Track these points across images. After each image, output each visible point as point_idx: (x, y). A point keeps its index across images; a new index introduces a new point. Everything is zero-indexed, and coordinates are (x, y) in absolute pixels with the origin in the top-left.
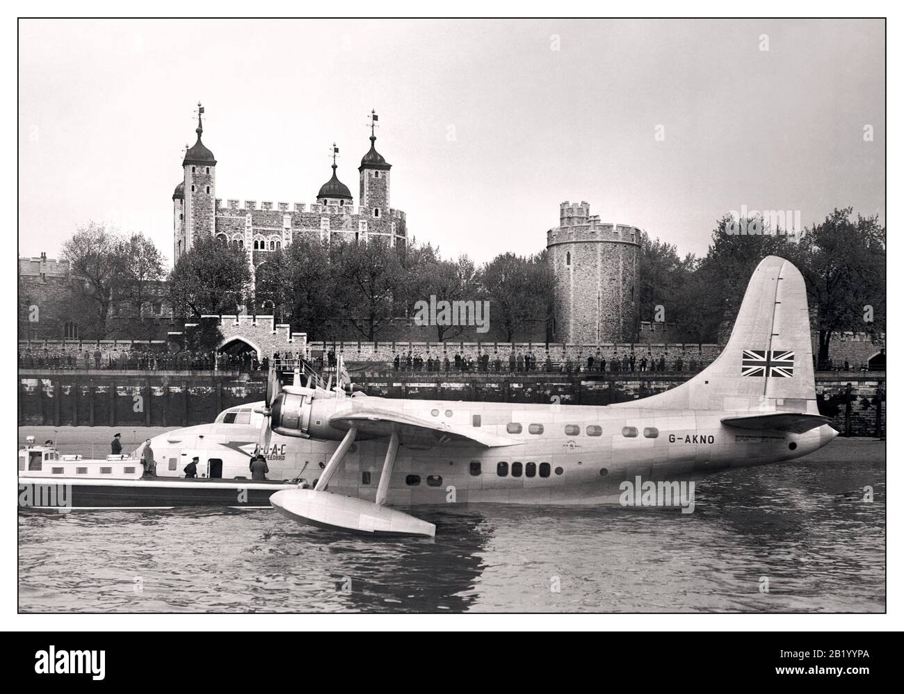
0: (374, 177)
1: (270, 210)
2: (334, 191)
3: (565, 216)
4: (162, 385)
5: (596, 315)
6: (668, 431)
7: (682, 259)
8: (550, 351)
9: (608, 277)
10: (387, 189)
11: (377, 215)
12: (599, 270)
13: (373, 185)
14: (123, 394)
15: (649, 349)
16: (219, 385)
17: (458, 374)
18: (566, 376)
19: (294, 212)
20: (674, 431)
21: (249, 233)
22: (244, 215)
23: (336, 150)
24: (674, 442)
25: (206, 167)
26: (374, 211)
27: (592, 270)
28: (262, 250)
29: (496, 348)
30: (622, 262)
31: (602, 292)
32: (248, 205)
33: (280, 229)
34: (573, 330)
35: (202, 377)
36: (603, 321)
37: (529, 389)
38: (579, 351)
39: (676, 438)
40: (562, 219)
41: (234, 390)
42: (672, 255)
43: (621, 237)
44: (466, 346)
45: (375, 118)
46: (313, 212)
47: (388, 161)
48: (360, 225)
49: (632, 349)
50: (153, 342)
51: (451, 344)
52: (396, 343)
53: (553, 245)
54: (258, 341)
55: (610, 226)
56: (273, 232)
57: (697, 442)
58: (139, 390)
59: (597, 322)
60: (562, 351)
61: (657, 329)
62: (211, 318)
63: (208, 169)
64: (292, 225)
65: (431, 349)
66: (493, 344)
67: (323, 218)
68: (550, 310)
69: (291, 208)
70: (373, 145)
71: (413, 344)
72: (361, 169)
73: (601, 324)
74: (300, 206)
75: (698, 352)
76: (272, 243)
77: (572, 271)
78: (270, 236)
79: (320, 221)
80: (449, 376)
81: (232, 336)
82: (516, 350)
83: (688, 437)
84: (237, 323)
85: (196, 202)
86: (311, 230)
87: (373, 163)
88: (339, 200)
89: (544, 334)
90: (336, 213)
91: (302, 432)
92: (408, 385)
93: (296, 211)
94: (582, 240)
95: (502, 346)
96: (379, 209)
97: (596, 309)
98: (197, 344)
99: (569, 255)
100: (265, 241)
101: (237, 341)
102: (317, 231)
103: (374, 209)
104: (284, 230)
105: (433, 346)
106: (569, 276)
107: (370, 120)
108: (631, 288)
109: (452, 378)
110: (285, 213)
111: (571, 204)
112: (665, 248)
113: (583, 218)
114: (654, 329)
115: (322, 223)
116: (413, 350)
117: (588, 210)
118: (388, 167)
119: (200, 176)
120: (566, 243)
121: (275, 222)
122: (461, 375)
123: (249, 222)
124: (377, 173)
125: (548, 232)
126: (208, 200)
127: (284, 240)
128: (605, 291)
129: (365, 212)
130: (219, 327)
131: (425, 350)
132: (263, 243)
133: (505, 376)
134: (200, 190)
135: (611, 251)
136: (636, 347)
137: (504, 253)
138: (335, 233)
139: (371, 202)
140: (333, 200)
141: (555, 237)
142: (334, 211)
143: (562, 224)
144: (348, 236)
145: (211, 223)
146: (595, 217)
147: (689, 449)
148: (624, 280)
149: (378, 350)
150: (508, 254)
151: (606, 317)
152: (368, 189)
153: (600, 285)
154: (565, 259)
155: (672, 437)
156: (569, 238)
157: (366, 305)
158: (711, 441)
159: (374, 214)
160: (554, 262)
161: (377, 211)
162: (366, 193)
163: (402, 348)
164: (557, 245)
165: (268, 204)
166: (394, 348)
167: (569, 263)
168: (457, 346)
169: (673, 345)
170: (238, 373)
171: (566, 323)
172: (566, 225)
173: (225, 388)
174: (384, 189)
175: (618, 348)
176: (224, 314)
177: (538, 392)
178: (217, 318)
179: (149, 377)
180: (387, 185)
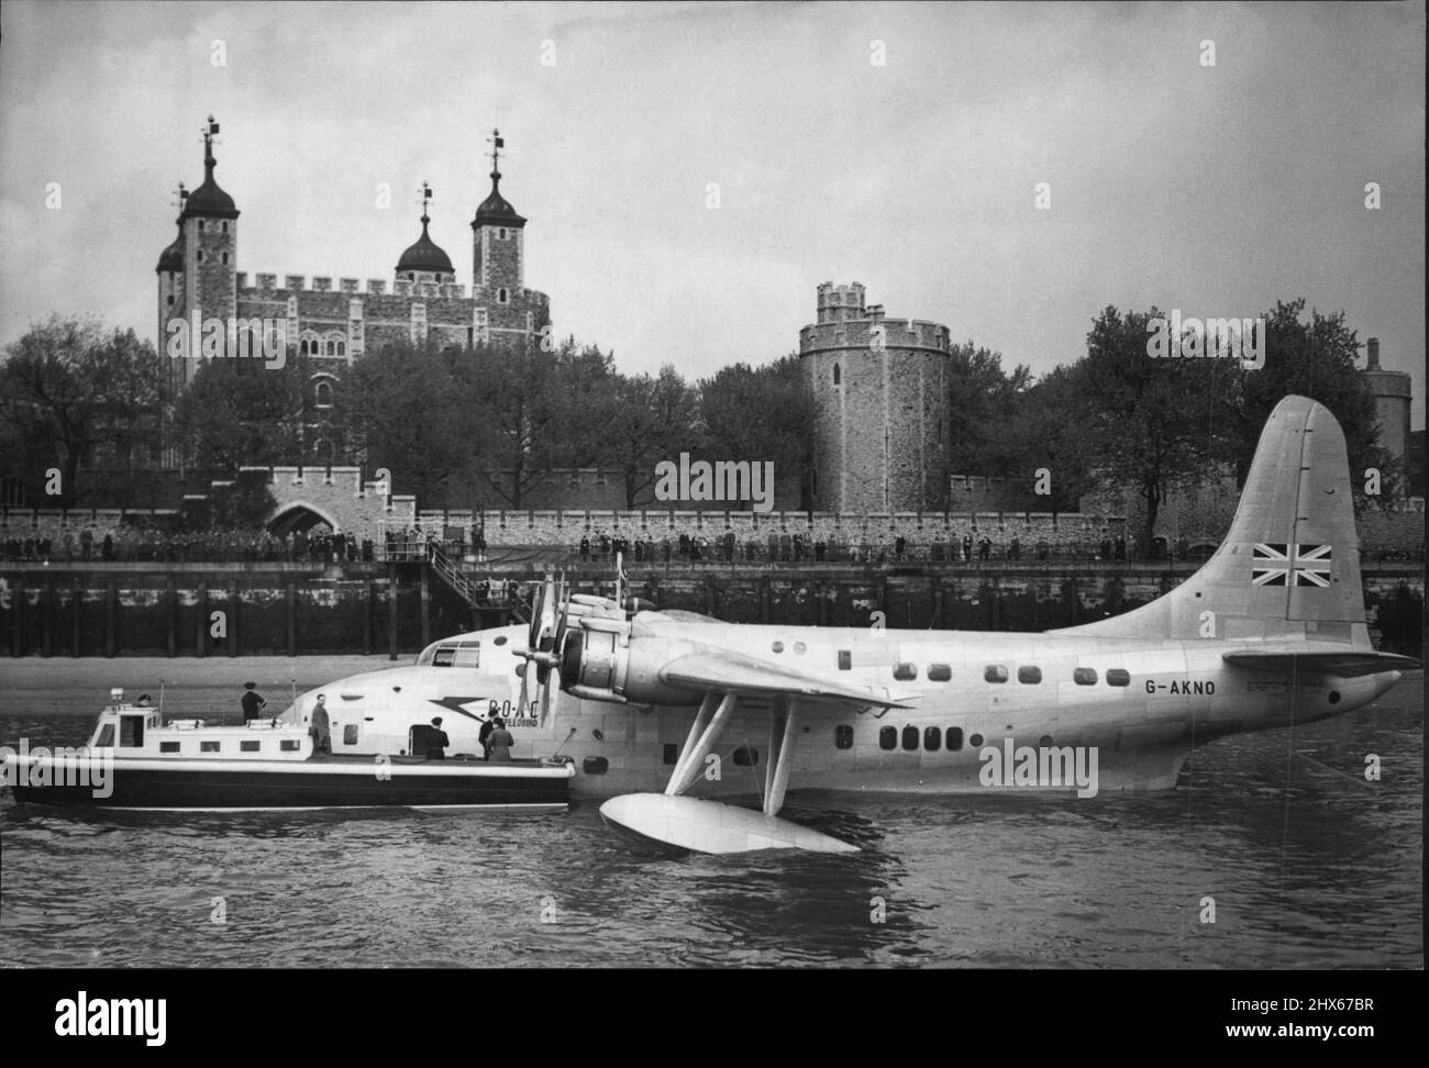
0: (498, 237)
1: (327, 290)
2: (425, 258)
3: (826, 305)
4: (196, 587)
5: (881, 465)
6: (1144, 675)
7: (1009, 374)
8: (814, 525)
9: (903, 404)
10: (520, 258)
11: (503, 299)
12: (886, 393)
13: (497, 252)
14: (130, 603)
15: (974, 521)
16: (291, 586)
17: (686, 566)
18: (862, 568)
19: (367, 295)
20: (1153, 675)
21: (293, 329)
22: (286, 299)
23: (428, 193)
24: (1153, 692)
25: (223, 220)
26: (498, 293)
27: (875, 392)
28: (315, 356)
29: (727, 520)
30: (922, 380)
31: (892, 428)
32: (291, 282)
33: (344, 322)
34: (847, 489)
35: (264, 573)
36: (893, 476)
37: (803, 591)
38: (862, 525)
39: (1156, 685)
40: (821, 310)
41: (315, 594)
42: (994, 366)
43: (921, 341)
44: (678, 517)
45: (499, 143)
46: (399, 294)
47: (520, 212)
48: (476, 315)
49: (947, 521)
50: (159, 512)
51: (654, 513)
52: (564, 513)
53: (811, 353)
54: (333, 510)
55: (902, 324)
56: (332, 327)
57: (1189, 693)
58: (155, 595)
59: (884, 476)
60: (834, 525)
61: (975, 486)
62: (255, 471)
63: (225, 225)
64: (364, 314)
65: (621, 523)
66: (723, 513)
67: (415, 305)
68: (808, 459)
69: (363, 288)
70: (495, 186)
71: (592, 513)
72: (476, 225)
73: (891, 481)
74: (376, 284)
75: (1051, 526)
76: (331, 345)
77: (843, 393)
78: (327, 334)
79: (409, 309)
80: (671, 569)
81: (290, 501)
82: (759, 524)
83: (1174, 684)
84: (300, 480)
85: (205, 274)
86: (395, 323)
87: (497, 215)
88: (433, 275)
89: (799, 497)
90: (438, 296)
91: (614, 692)
92: (604, 583)
93: (370, 292)
94: (858, 345)
95: (737, 517)
96: (507, 290)
97: (881, 456)
98: (233, 515)
99: (837, 370)
100: (320, 341)
101: (300, 509)
102: (405, 324)
103: (499, 290)
104: (351, 323)
105: (623, 517)
106: (839, 401)
107: (491, 148)
108: (937, 421)
109: (676, 572)
110: (352, 296)
111: (835, 287)
112: (982, 356)
113: (856, 309)
114: (972, 487)
115: (414, 312)
116: (592, 523)
117: (862, 297)
118: (521, 222)
119: (212, 236)
120: (833, 349)
121: (336, 310)
122: (689, 568)
123: (292, 310)
124: (503, 232)
125: (802, 331)
126: (226, 274)
127: (351, 341)
128: (895, 427)
129: (484, 294)
130: (270, 487)
131: (612, 523)
132: (315, 345)
133: (762, 569)
134: (212, 258)
135: (905, 363)
136: (953, 518)
137: (732, 365)
138: (436, 329)
139: (494, 278)
140: (424, 273)
141: (813, 340)
142: (432, 293)
143: (821, 319)
144: (457, 335)
145: (231, 311)
146: (876, 307)
147: (1177, 703)
148: (927, 409)
149: (535, 524)
150: (738, 365)
151: (899, 469)
152: (488, 257)
153: (887, 417)
154: (831, 374)
155: (1150, 684)
156: (837, 342)
157: (510, 449)
158: (1210, 690)
159: (498, 299)
160: (814, 380)
161: (503, 293)
162: (485, 263)
163: (573, 520)
164: (819, 352)
165: (323, 282)
166: (560, 520)
167: (837, 381)
168: (664, 517)
169: (1011, 514)
170: (322, 566)
171: (835, 478)
172: (827, 321)
173: (301, 592)
174: (515, 257)
175: (924, 520)
176: (277, 465)
177: (817, 595)
178: (266, 472)
179: (173, 575)
180: (519, 252)
